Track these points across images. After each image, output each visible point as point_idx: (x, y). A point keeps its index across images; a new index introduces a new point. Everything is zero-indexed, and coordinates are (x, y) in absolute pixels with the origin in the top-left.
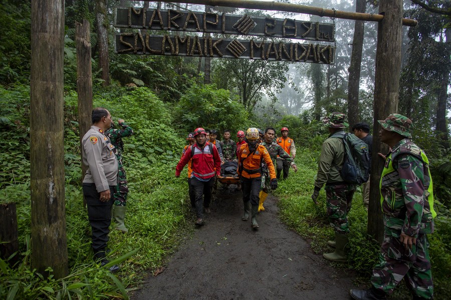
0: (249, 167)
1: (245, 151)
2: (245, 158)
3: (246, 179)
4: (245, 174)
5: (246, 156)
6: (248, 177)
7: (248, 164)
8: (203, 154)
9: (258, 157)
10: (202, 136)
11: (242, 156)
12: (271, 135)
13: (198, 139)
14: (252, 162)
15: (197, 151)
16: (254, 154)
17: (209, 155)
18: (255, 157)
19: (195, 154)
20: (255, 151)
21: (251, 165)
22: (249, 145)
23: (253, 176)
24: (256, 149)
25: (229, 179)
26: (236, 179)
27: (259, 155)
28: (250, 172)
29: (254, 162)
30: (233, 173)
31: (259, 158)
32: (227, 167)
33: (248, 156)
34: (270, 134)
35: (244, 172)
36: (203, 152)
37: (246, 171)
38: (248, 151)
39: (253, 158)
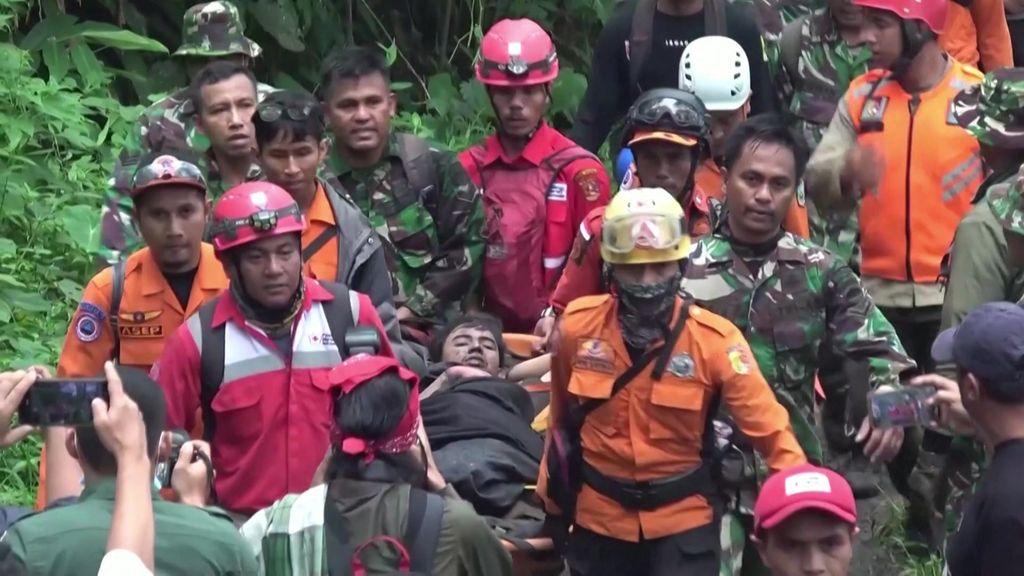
0: (628, 463)
1: (601, 352)
2: (593, 404)
3: (611, 545)
4: (598, 515)
5: (604, 390)
6: (625, 527)
7: (618, 445)
9: (692, 399)
10: (282, 252)
11: (575, 389)
12: (764, 192)
13: (252, 269)
14: (645, 430)
15: (241, 351)
16: (657, 376)
18: (666, 394)
19: (229, 376)
20: (664, 355)
21: (641, 450)
22: (622, 309)
23: (658, 522)
27: (696, 382)
28: (639, 496)
31: (697, 404)
34: (756, 178)
35: (589, 497)
36: (288, 355)
38: (619, 352)
39: (655, 401)
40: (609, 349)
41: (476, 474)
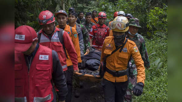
0: (114, 67)
2: (108, 55)
4: (108, 77)
5: (110, 53)
6: (113, 79)
7: (112, 63)
8: (50, 42)
9: (126, 56)
11: (105, 52)
14: (117, 62)
16: (120, 51)
17: (58, 43)
18: (122, 55)
20: (122, 47)
21: (116, 65)
22: (115, 39)
24: (124, 44)
25: (88, 77)
26: (97, 78)
27: (127, 53)
28: (116, 74)
29: (119, 62)
30: (95, 67)
31: (127, 58)
32: (88, 59)
33: (112, 53)
36: (50, 40)
37: (110, 72)
38: (114, 46)
39: (119, 56)
40: (112, 46)
41: (93, 64)
